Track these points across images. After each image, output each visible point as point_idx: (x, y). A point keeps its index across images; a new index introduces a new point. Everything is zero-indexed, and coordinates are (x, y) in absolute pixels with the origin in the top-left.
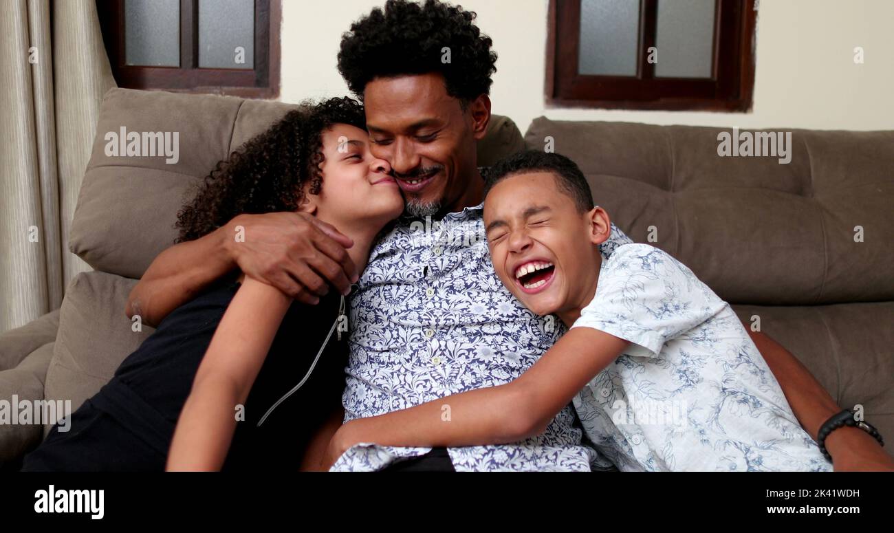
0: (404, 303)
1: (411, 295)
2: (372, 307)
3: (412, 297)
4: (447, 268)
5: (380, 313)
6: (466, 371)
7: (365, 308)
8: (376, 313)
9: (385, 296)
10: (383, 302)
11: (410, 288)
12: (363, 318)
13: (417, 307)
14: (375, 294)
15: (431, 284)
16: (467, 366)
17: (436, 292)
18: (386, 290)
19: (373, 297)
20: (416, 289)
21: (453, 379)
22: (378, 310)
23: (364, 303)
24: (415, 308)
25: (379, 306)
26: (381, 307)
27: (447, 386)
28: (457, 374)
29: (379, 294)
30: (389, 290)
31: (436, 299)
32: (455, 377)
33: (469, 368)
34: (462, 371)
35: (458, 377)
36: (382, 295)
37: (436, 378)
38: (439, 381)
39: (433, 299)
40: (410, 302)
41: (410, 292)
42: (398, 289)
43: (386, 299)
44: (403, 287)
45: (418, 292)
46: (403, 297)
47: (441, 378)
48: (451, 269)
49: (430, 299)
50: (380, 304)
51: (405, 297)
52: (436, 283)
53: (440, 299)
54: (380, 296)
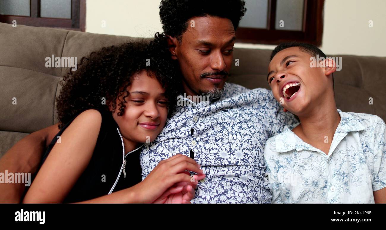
0: (178, 149)
1: (182, 144)
2: (158, 153)
3: (182, 146)
4: (204, 129)
5: (163, 157)
6: (219, 185)
7: (153, 154)
8: (160, 156)
9: (165, 146)
10: (165, 149)
11: (180, 141)
12: (152, 160)
13: (186, 151)
14: (159, 145)
15: (195, 139)
16: (220, 182)
17: (197, 143)
18: (166, 142)
19: (157, 147)
20: (185, 141)
21: (212, 189)
22: (162, 154)
23: (152, 151)
24: (184, 152)
25: (162, 152)
26: (163, 152)
27: (208, 193)
28: (214, 186)
29: (162, 145)
30: (168, 142)
31: (198, 146)
32: (213, 188)
33: (221, 183)
34: (217, 185)
35: (215, 188)
36: (163, 145)
37: (202, 188)
38: (204, 190)
39: (196, 146)
40: (182, 148)
41: (181, 143)
42: (173, 141)
43: (166, 147)
44: (176, 140)
45: (186, 143)
46: (177, 146)
47: (205, 188)
48: (206, 130)
49: (194, 146)
50: (163, 151)
51: (178, 146)
52: (198, 139)
53: (200, 146)
54: (162, 146)
